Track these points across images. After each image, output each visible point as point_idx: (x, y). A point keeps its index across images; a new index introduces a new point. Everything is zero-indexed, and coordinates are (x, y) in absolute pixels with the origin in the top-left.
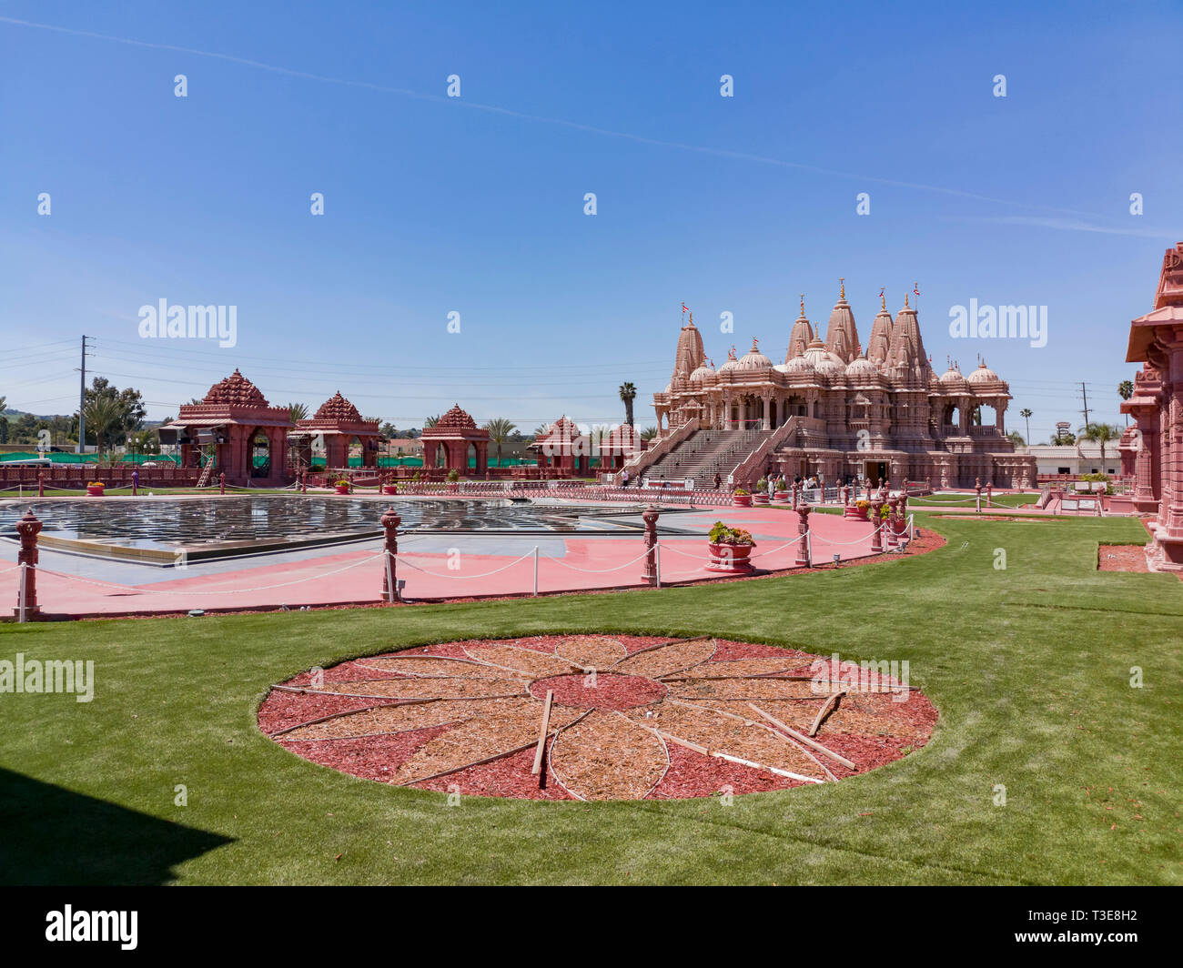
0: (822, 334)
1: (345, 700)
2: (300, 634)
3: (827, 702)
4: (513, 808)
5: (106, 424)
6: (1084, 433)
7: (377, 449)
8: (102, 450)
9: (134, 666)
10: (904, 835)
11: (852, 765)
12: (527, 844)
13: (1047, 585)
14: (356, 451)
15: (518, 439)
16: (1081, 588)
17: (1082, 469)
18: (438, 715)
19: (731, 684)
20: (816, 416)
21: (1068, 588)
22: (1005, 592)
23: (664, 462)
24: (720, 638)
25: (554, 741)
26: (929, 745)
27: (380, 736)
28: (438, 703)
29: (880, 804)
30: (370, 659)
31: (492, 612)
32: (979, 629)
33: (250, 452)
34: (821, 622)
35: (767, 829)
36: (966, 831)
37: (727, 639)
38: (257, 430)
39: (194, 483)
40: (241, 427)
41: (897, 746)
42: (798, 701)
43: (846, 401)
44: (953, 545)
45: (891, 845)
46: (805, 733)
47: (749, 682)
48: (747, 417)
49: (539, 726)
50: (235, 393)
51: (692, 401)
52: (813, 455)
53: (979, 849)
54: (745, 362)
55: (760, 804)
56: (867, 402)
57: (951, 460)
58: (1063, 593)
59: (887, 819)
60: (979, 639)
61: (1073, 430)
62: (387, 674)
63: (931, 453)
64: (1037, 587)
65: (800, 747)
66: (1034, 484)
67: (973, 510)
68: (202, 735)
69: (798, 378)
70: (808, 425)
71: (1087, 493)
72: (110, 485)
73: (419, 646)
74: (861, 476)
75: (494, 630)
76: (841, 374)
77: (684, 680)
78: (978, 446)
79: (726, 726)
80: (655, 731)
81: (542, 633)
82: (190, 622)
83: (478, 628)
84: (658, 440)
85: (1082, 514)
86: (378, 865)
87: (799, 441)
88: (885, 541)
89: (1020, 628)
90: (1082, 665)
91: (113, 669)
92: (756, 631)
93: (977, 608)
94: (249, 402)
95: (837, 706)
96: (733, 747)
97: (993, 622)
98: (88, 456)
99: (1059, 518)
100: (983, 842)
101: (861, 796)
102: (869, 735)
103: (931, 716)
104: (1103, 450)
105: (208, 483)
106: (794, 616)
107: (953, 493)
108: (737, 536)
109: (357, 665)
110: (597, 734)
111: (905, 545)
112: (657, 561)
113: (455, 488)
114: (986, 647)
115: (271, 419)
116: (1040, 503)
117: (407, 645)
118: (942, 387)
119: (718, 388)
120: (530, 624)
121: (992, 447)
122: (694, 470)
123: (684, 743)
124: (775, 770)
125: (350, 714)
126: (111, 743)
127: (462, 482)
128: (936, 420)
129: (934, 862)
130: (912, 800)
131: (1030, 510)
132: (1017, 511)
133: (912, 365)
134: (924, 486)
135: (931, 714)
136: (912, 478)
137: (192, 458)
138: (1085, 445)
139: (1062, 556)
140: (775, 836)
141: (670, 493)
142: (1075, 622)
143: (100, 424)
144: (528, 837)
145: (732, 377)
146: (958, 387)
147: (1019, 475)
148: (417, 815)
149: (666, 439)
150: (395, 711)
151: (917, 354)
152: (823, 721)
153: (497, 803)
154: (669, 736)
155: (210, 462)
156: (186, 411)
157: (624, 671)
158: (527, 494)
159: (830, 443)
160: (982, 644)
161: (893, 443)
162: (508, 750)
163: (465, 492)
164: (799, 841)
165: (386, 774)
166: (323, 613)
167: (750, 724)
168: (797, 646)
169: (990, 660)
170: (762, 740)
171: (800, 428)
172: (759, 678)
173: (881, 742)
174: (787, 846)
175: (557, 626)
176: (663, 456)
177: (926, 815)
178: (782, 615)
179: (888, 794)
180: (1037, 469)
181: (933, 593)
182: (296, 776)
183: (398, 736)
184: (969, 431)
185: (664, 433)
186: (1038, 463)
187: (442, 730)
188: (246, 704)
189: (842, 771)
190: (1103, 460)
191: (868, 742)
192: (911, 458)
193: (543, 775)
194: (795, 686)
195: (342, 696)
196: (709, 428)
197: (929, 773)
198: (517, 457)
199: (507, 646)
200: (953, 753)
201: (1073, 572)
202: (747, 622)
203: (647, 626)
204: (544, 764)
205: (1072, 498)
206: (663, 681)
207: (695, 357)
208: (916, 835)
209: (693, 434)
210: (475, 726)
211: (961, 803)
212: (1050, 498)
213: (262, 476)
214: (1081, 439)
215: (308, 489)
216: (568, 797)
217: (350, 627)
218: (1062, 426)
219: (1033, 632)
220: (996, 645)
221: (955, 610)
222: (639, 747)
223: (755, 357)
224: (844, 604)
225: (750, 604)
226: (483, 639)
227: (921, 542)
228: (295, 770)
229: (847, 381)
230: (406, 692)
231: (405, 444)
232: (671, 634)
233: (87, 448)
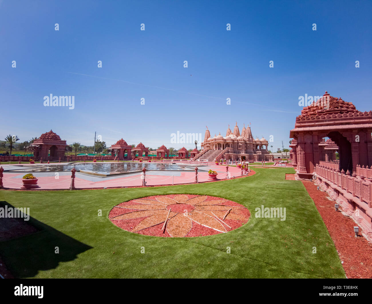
0: (232, 131)
1: (128, 210)
2: (123, 194)
3: (227, 211)
4: (156, 239)
5: (99, 148)
6: (283, 150)
7: (148, 153)
8: (98, 153)
9: (87, 201)
10: (239, 248)
11: (231, 228)
12: (156, 249)
13: (275, 183)
14: (144, 153)
15: (176, 151)
16: (282, 184)
17: (282, 157)
18: (146, 214)
19: (209, 207)
20: (231, 147)
21: (279, 184)
22: (266, 185)
23: (202, 156)
24: (208, 195)
25: (169, 221)
26: (248, 222)
27: (132, 219)
28: (147, 211)
29: (235, 239)
30: (136, 200)
31: (163, 189)
32: (260, 194)
33: (124, 153)
34: (229, 192)
35: (209, 246)
36: (254, 247)
37: (209, 195)
38: (125, 149)
39: (113, 160)
40: (122, 149)
41: (241, 222)
42: (222, 211)
43: (237, 144)
44: (257, 174)
45: (236, 251)
46: (222, 219)
47: (212, 206)
48: (218, 147)
49: (166, 217)
50: (122, 143)
51: (208, 144)
52: (231, 155)
53: (256, 253)
54: (218, 137)
55: (209, 239)
56: (241, 145)
57: (257, 156)
58: (278, 185)
59: (236, 243)
60: (260, 196)
61: (281, 150)
62: (138, 204)
63: (254, 154)
64: (273, 183)
65: (220, 223)
66: (273, 160)
67: (261, 166)
68: (95, 219)
69: (228, 140)
70: (230, 149)
71: (283, 163)
72: (98, 160)
73: (146, 197)
74: (240, 159)
75: (162, 193)
76: (236, 139)
77: (199, 206)
78: (262, 153)
79: (206, 217)
80: (190, 219)
81: (172, 194)
82: (103, 190)
83: (159, 193)
84: (201, 152)
85: (282, 167)
86: (122, 255)
87: (228, 152)
88: (244, 173)
89: (269, 193)
90: (281, 203)
91: (83, 202)
92: (215, 194)
93: (260, 188)
94: (124, 144)
95: (230, 212)
96: (206, 223)
97: (263, 192)
98: (95, 154)
99: (278, 168)
100: (257, 251)
101: (231, 237)
102: (235, 220)
103: (249, 215)
104: (286, 154)
105: (116, 160)
106: (224, 190)
107: (258, 162)
108: (214, 172)
109: (133, 201)
110: (178, 219)
111: (247, 174)
112: (197, 178)
113: (162, 161)
114: (261, 198)
115: (128, 148)
116: (274, 164)
117: (144, 196)
118: (255, 142)
119: (213, 142)
120: (170, 192)
121: (265, 153)
122: (208, 158)
123: (196, 222)
124: (214, 229)
125: (128, 213)
126: (76, 221)
127: (164, 160)
128: (255, 148)
129: (246, 256)
130: (242, 238)
131: (272, 166)
132: (270, 166)
133: (250, 138)
134: (252, 161)
135: (249, 214)
136: (250, 159)
137: (113, 155)
138: (283, 153)
139: (278, 176)
140: (211, 248)
141: (203, 162)
142: (280, 192)
143: (98, 148)
144: (157, 247)
145: (215, 140)
146: (258, 142)
147: (270, 159)
148: (134, 241)
149: (203, 151)
150: (138, 213)
151: (250, 135)
152: (226, 217)
153: (153, 237)
154: (193, 220)
155: (116, 156)
156: (113, 146)
157: (187, 203)
158: (176, 162)
159: (234, 152)
160: (261, 197)
161: (246, 153)
162: (159, 223)
163: (164, 161)
164: (216, 250)
165: (132, 229)
166: (129, 189)
167: (210, 217)
168: (223, 197)
169: (262, 201)
170: (213, 221)
171: (228, 149)
172: (214, 205)
173: (238, 222)
174: (213, 251)
175: (175, 192)
176: (202, 155)
177: (245, 243)
178: (221, 190)
179: (237, 236)
180: (274, 157)
181: (252, 185)
182: (112, 230)
183: (137, 219)
184: (261, 150)
185: (203, 150)
186: (274, 156)
187: (146, 218)
188: (107, 211)
189: (229, 230)
190: (287, 156)
191: (235, 222)
192: (250, 155)
193: (165, 230)
194: (222, 207)
195: (128, 209)
196: (211, 149)
197: (247, 230)
198: (175, 154)
199: (164, 197)
200: (252, 225)
201: (280, 180)
202: (214, 192)
203: (193, 193)
204: (165, 227)
205: (280, 164)
206: (194, 206)
207: (209, 136)
208: (242, 248)
209: (208, 150)
210: (153, 217)
211: (253, 239)
212: (276, 164)
213: (126, 158)
214: (282, 152)
215: (134, 161)
216: (169, 236)
217: (133, 192)
218: (279, 149)
219: (271, 194)
220: (263, 198)
221: (256, 189)
222: (186, 223)
223: (220, 136)
224: (234, 187)
225: (215, 187)
226: (160, 195)
227: (251, 173)
228: (112, 228)
229: (237, 141)
230: (141, 208)
231: (154, 152)
232: (198, 194)
233: (95, 152)
